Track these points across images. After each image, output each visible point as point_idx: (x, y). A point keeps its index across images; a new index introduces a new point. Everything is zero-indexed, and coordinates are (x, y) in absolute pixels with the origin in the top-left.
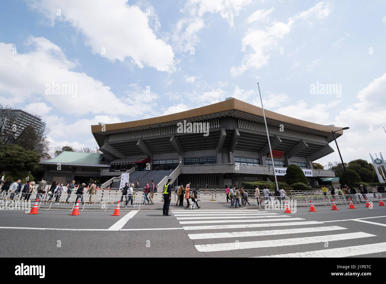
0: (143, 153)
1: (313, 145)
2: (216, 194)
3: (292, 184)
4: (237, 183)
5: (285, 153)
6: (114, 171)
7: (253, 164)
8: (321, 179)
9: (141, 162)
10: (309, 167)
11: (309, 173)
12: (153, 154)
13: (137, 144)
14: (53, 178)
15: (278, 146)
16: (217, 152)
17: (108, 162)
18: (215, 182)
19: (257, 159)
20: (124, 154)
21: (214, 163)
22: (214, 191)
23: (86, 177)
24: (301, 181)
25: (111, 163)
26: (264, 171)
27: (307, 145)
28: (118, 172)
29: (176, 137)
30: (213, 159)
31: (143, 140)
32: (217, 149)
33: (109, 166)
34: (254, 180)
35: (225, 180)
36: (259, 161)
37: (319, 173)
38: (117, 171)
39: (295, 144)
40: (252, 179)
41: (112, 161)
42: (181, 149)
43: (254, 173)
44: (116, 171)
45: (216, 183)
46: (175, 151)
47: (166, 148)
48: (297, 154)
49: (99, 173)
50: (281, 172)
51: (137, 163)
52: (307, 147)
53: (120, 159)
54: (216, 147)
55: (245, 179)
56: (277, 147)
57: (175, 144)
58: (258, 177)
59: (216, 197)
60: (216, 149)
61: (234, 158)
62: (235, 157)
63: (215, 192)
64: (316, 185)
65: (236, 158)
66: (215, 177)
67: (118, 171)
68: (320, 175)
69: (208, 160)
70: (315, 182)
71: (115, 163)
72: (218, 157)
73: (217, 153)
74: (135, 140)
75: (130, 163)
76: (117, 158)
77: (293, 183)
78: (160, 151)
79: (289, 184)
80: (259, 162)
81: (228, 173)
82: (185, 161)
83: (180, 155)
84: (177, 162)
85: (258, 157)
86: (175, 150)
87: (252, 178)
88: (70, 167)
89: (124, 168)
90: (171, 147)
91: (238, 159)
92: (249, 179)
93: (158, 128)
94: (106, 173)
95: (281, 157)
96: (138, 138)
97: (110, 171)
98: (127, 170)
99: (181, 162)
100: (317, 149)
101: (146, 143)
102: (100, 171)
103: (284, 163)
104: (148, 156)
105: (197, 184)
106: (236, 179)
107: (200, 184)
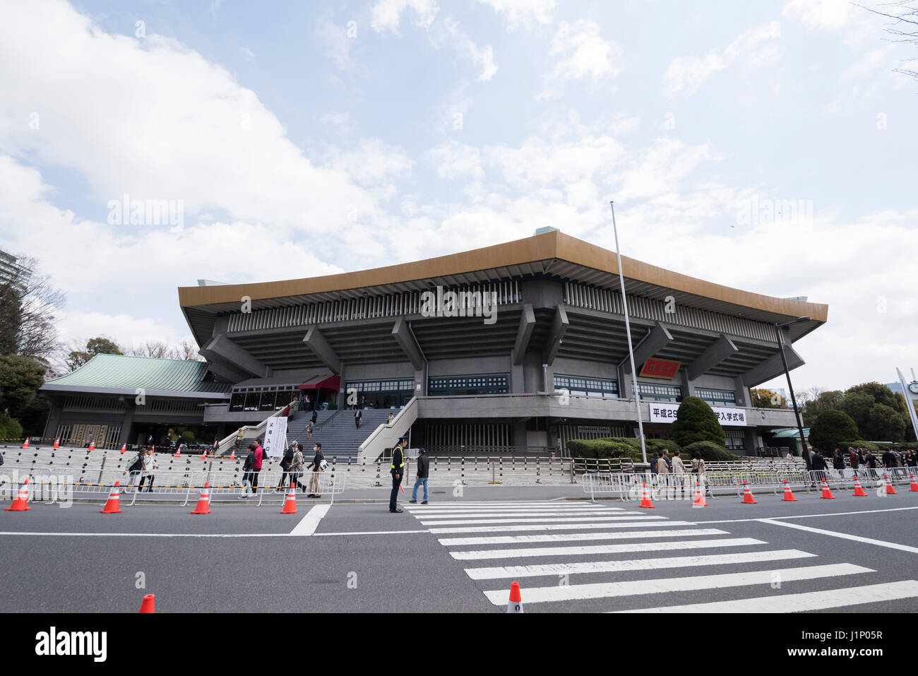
0: (320, 362)
1: (751, 347)
2: (501, 469)
3: (687, 444)
4: (560, 440)
5: (683, 366)
6: (241, 410)
7: (600, 395)
8: (773, 431)
9: (314, 387)
10: (740, 401)
11: (738, 417)
12: (346, 365)
13: (304, 340)
14: (72, 428)
15: (664, 348)
16: (513, 361)
17: (224, 385)
18: (505, 440)
19: (613, 382)
20: (266, 365)
21: (504, 391)
22: (498, 460)
23: (162, 426)
24: (709, 438)
25: (234, 387)
26: (627, 411)
27: (736, 348)
28: (253, 412)
29: (407, 323)
30: (502, 382)
31: (320, 330)
32: (512, 356)
33: (229, 396)
34: (602, 434)
35: (530, 434)
36: (617, 387)
37: (763, 418)
38: (250, 410)
39: (708, 345)
40: (598, 430)
41: (234, 383)
42: (421, 355)
43: (603, 416)
44: (248, 411)
45: (507, 442)
46: (406, 360)
47: (379, 352)
48: (711, 370)
49: (199, 415)
50: (667, 415)
51: (303, 390)
52: (735, 353)
53: (258, 377)
54: (509, 349)
55: (579, 432)
56: (662, 351)
57: (406, 342)
58: (611, 427)
59: (501, 475)
60: (509, 355)
61: (555, 379)
62: (556, 375)
63: (501, 463)
64: (756, 447)
65: (559, 379)
66: (505, 427)
67: (252, 408)
68: (765, 423)
69: (490, 384)
70: (755, 441)
71: (243, 387)
72: (514, 375)
73: (513, 367)
74: (299, 329)
75: (285, 390)
76: (246, 375)
77: (691, 443)
78: (363, 359)
79: (682, 444)
80: (615, 389)
81: (539, 418)
82: (429, 385)
83: (418, 369)
84: (410, 388)
85: (614, 377)
86: (405, 356)
87: (598, 428)
88: (122, 399)
89: (268, 402)
90: (396, 348)
91: (564, 382)
92: (590, 432)
93: (360, 298)
94: (219, 414)
95: (672, 376)
96: (308, 324)
97: (231, 410)
98: (277, 408)
99: (419, 387)
100: (763, 357)
101: (326, 337)
102: (203, 409)
103: (679, 390)
104: (333, 371)
105: (460, 444)
106: (558, 432)
107: (468, 444)
